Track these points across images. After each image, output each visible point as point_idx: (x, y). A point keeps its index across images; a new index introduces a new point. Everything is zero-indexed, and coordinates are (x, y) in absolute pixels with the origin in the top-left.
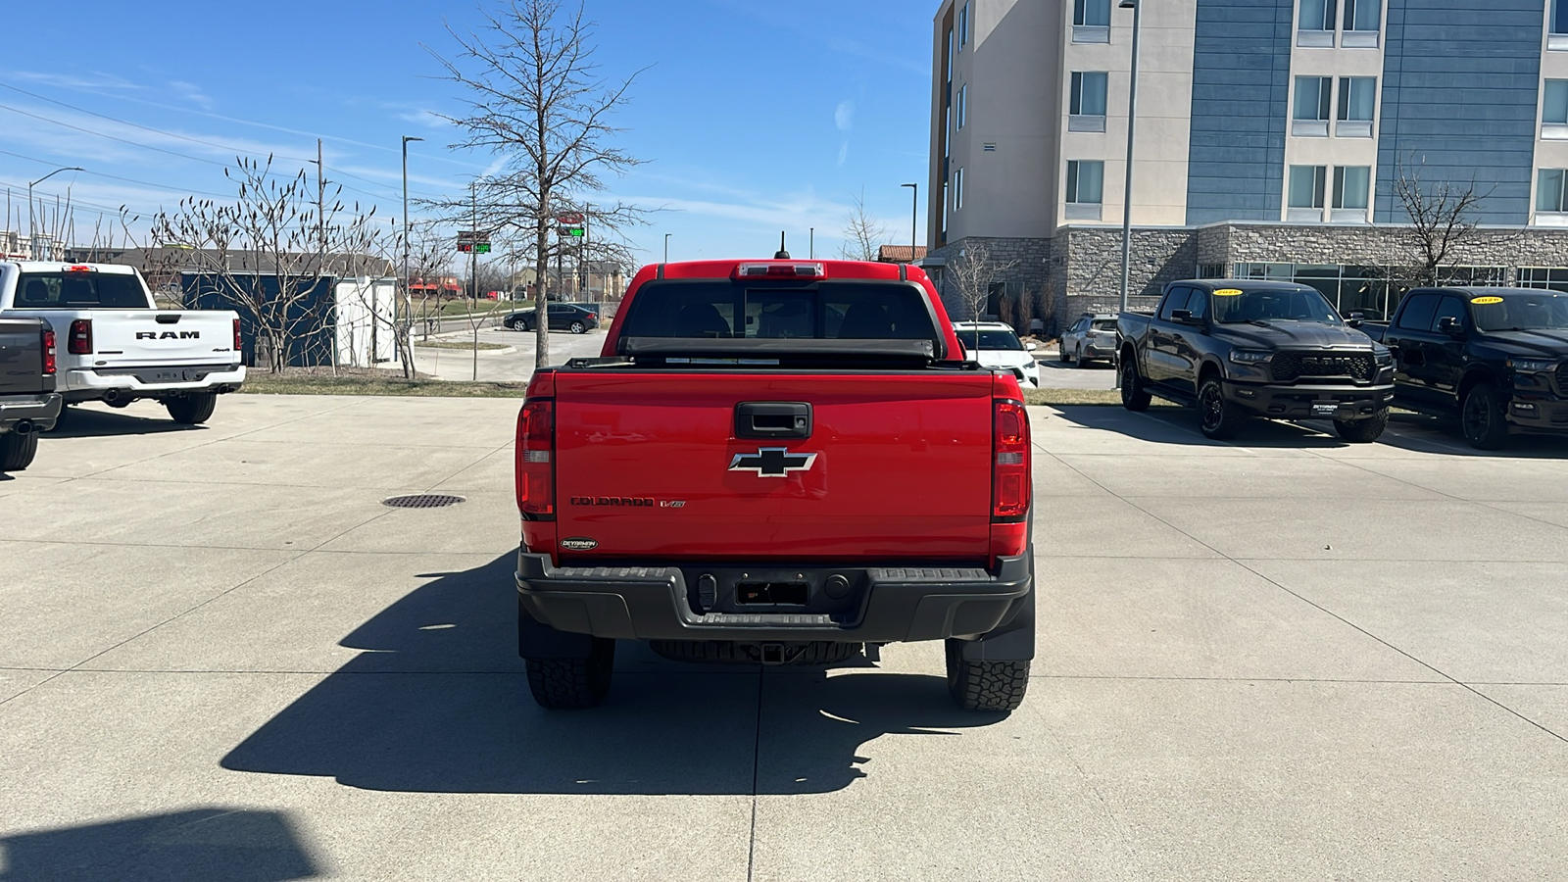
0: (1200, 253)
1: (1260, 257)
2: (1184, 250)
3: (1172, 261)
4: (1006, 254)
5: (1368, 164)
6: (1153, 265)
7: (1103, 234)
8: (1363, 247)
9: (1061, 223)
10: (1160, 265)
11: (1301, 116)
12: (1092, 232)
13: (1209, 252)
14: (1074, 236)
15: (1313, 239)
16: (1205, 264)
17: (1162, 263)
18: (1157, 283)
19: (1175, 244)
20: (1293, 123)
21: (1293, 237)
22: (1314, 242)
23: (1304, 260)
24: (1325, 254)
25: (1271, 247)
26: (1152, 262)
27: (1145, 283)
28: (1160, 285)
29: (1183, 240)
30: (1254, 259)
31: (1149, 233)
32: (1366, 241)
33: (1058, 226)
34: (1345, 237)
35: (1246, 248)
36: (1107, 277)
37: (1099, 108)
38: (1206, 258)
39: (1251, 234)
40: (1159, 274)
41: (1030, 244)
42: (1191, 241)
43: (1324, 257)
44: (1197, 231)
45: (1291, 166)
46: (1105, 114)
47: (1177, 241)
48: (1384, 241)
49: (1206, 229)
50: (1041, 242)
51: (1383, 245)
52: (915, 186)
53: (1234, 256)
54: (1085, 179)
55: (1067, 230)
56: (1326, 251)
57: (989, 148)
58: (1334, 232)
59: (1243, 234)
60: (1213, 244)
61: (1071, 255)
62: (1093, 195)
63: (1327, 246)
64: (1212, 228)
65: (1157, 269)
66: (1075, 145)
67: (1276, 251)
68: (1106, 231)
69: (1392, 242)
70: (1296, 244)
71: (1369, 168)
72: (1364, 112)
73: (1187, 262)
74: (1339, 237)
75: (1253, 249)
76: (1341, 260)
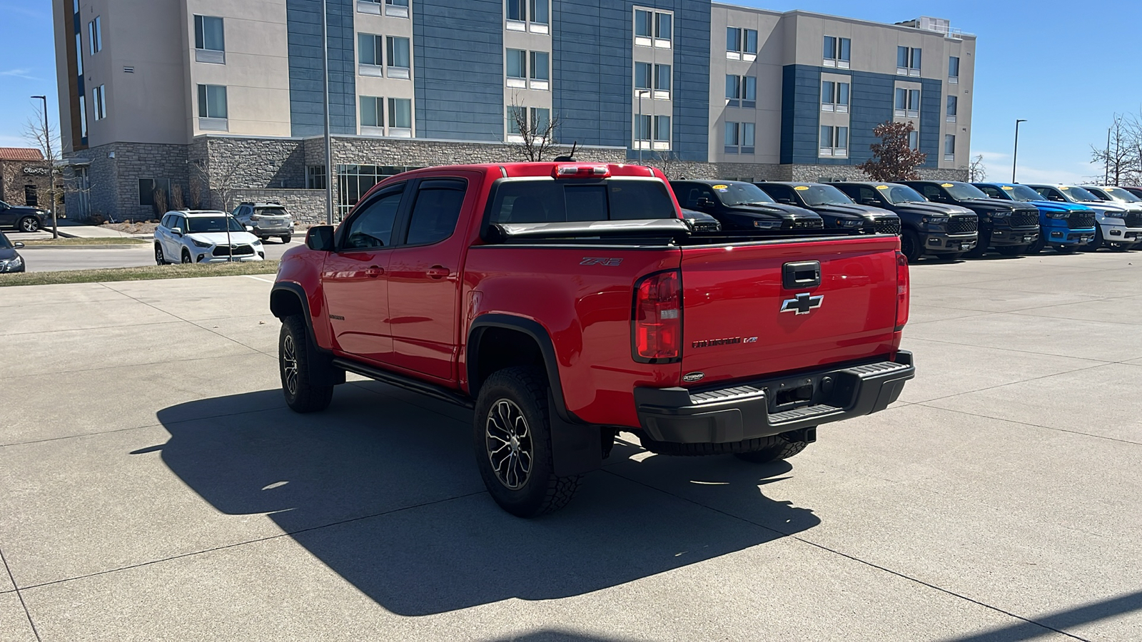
0: (308, 157)
1: (354, 160)
2: (295, 155)
3: (287, 163)
4: (152, 156)
5: (409, 98)
6: (274, 166)
7: (233, 142)
8: (419, 155)
9: (197, 133)
10: (278, 166)
11: (365, 62)
12: (227, 140)
13: (315, 157)
14: (212, 143)
15: (387, 148)
16: (312, 165)
17: (280, 165)
18: (278, 179)
19: (288, 150)
20: (359, 66)
21: (374, 147)
22: (388, 151)
23: (383, 163)
24: (395, 159)
25: (360, 154)
26: (272, 163)
27: (269, 179)
28: (281, 181)
29: (294, 148)
30: (350, 162)
31: (269, 142)
32: (420, 150)
33: (195, 135)
34: (407, 147)
35: (344, 154)
36: (240, 174)
37: (218, 45)
38: (313, 161)
39: (346, 144)
40: (278, 172)
41: (171, 148)
42: (300, 149)
43: (395, 161)
44: (303, 141)
45: (360, 96)
46: (224, 50)
47: (290, 148)
48: (432, 151)
49: (311, 140)
50: (180, 148)
51: (431, 153)
52: (44, 98)
53: (335, 159)
54: (213, 101)
55: (205, 139)
56: (396, 157)
57: (129, 71)
58: (400, 144)
59: (341, 144)
60: (318, 151)
61: (210, 158)
62: (220, 112)
63: (397, 153)
64: (316, 139)
65: (277, 169)
66: (202, 71)
67: (364, 156)
68: (237, 140)
69: (436, 151)
70: (377, 152)
71: (410, 100)
72: (404, 62)
73: (298, 164)
74: (403, 147)
75: (348, 155)
76: (406, 163)
